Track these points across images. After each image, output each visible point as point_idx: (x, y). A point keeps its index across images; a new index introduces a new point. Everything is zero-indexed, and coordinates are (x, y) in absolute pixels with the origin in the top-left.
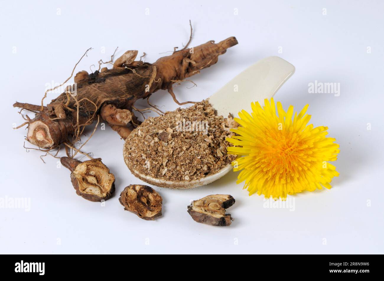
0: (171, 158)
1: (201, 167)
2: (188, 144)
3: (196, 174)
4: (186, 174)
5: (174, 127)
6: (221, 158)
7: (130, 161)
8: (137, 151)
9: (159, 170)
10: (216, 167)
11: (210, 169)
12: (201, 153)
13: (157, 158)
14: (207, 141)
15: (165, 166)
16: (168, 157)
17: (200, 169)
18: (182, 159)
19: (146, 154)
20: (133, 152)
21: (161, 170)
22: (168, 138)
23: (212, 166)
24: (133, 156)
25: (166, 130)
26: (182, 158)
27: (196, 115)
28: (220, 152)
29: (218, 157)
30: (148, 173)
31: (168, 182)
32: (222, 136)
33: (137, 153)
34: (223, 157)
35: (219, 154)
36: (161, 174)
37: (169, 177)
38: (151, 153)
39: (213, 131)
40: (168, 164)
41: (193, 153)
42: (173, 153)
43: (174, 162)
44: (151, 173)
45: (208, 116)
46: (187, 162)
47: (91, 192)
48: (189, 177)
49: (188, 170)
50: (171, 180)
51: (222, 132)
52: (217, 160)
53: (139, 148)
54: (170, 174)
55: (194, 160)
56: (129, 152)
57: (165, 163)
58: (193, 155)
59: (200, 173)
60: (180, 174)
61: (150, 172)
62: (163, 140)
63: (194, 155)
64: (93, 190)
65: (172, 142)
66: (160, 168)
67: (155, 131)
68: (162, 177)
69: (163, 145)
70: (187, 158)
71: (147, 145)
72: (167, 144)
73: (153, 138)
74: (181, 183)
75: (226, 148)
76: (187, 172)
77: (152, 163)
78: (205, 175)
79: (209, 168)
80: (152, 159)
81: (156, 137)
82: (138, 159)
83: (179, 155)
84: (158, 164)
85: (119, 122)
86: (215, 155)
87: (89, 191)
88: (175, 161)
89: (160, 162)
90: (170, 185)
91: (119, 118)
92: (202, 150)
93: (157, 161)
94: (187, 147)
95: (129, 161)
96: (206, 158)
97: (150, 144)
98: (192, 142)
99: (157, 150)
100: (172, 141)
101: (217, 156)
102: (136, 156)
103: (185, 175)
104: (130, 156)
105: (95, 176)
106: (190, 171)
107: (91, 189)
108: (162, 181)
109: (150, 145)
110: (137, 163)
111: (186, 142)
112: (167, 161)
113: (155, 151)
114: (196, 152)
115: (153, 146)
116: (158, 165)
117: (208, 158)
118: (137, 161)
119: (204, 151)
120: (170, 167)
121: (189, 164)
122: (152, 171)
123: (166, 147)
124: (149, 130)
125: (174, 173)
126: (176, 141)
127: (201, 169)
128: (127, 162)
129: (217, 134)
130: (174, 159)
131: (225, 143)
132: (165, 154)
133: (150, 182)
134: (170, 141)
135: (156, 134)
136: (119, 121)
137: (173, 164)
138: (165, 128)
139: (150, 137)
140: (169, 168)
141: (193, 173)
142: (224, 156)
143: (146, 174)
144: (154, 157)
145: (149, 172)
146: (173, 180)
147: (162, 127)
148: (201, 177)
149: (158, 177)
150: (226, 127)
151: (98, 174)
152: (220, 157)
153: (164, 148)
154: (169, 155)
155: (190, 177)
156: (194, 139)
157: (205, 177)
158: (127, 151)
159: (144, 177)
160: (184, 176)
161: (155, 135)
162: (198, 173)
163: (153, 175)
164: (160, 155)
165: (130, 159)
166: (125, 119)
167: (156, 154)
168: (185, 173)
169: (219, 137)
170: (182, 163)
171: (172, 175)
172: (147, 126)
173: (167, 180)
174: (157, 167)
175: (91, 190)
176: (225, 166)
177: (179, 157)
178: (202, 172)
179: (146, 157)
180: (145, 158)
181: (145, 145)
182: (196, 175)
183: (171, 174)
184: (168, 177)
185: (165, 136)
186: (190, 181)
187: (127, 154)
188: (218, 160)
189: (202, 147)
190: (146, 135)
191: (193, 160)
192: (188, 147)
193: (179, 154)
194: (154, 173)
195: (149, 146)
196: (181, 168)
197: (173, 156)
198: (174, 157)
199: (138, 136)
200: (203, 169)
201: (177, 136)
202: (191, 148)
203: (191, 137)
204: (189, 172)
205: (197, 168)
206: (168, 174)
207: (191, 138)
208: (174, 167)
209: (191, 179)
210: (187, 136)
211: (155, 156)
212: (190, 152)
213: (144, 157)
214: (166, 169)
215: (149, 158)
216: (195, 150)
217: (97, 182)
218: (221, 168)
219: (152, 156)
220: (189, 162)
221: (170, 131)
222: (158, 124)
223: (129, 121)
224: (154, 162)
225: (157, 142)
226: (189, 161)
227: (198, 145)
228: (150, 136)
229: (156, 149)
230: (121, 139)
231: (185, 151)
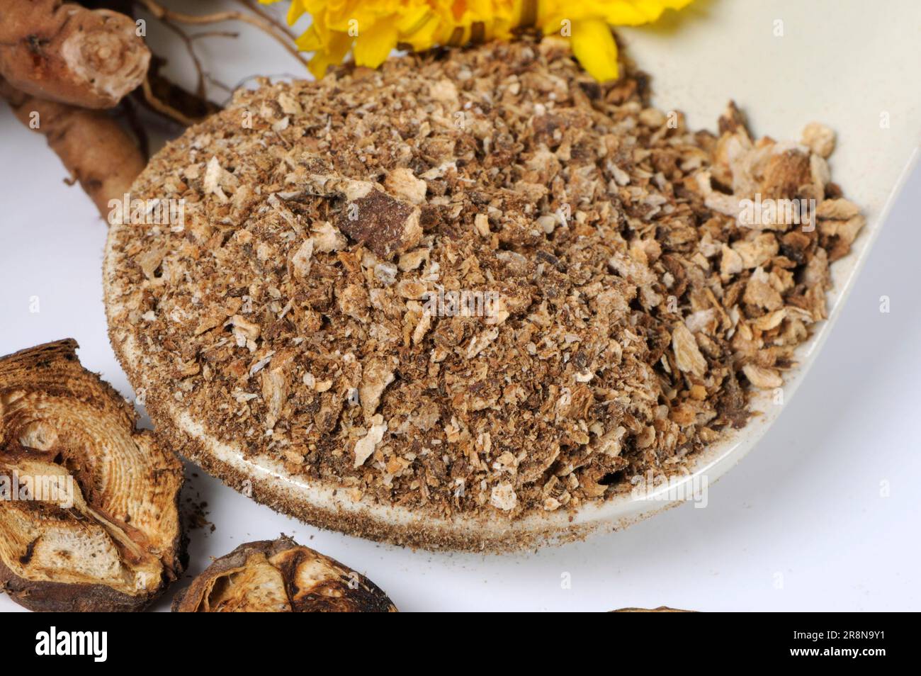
0: (413, 366)
1: (591, 434)
2: (521, 284)
3: (554, 473)
4: (497, 475)
5: (431, 166)
6: (696, 382)
7: (152, 348)
8: (198, 295)
9: (338, 429)
10: (671, 439)
11: (633, 449)
12: (598, 347)
13: (329, 357)
14: (624, 271)
15: (373, 410)
16: (397, 353)
17: (583, 447)
18: (483, 377)
19: (258, 319)
20: (171, 295)
21: (344, 432)
22: (398, 236)
23: (652, 430)
24: (175, 323)
25: (382, 179)
26: (483, 372)
27: (542, 94)
28: (694, 347)
29: (677, 376)
30: (267, 441)
31: (386, 513)
32: (707, 247)
33: (200, 305)
34: (707, 375)
35: (687, 359)
36: (349, 456)
37: (395, 479)
38: (292, 318)
39: (648, 207)
40: (392, 400)
41: (550, 344)
42: (430, 332)
43: (429, 392)
44: (285, 442)
45: (601, 103)
46: (510, 398)
47: (66, 564)
48: (514, 496)
49: (515, 452)
50: (404, 498)
51: (700, 218)
52: (674, 394)
53: (210, 273)
54: (402, 465)
55: (552, 389)
56: (148, 292)
57: (378, 394)
58: (550, 361)
59: (579, 471)
60: (463, 468)
61: (278, 436)
62: (366, 245)
63: (558, 358)
64: (76, 554)
65: (423, 262)
66: (340, 418)
67: (324, 181)
68: (349, 472)
69: (369, 274)
70: (510, 373)
71: (271, 264)
72: (392, 270)
73: (310, 223)
74: (463, 524)
75: (721, 323)
76: (507, 461)
77: (296, 381)
78: (605, 487)
79: (631, 445)
80: (298, 358)
81: (324, 218)
82: (206, 342)
83: (464, 348)
84: (332, 390)
85: (71, 87)
86: (664, 360)
87: (60, 563)
88: (434, 386)
89: (344, 379)
90: (391, 528)
91: (79, 63)
92: (605, 329)
93: (324, 371)
94: (515, 302)
95: (146, 352)
96: (620, 383)
97: (285, 261)
98: (544, 274)
99: (329, 305)
100: (424, 254)
101: (673, 369)
102: (194, 323)
103: (491, 477)
104: (150, 316)
105: (59, 459)
106: (523, 456)
107: (66, 546)
108: (350, 500)
109: (284, 268)
110: (201, 372)
111: (510, 274)
112: (391, 378)
113: (315, 308)
114: (571, 338)
115: (306, 277)
116: (336, 401)
117: (635, 383)
118: (199, 358)
119: (613, 336)
120: (403, 418)
121: (519, 414)
122: (288, 434)
123: (390, 292)
124: (273, 166)
125: (426, 457)
126: (452, 257)
127: (589, 451)
128: (131, 350)
129: (675, 229)
130: (434, 371)
131: (721, 292)
132: (382, 334)
133: (274, 496)
134: (408, 251)
135: (325, 198)
136: (76, 79)
137: (426, 400)
138: (377, 166)
139: (287, 215)
140: (394, 423)
141: (543, 469)
142: (714, 372)
143: (253, 449)
144: (311, 348)
145: (269, 432)
146: (414, 505)
147: (363, 159)
148: (585, 498)
149: (327, 472)
150: (720, 187)
151: (75, 441)
152: (687, 378)
153: (375, 294)
154: (407, 343)
155: (522, 493)
156: (550, 253)
157: (607, 496)
158: (131, 282)
159: (233, 463)
160: (484, 485)
161: (320, 208)
162: (569, 469)
163: (295, 457)
164: (348, 333)
165: (156, 340)
166: (110, 73)
167: (322, 328)
168: (496, 466)
169: (690, 247)
170: (479, 404)
171: (411, 471)
172: (255, 139)
173: (377, 500)
174: (325, 410)
175: (65, 554)
176: (716, 435)
177: (466, 363)
178: (588, 467)
179: (259, 341)
180: (252, 346)
181: (258, 263)
182: (554, 480)
183: (406, 465)
184: (387, 482)
185: (381, 223)
186: (517, 518)
187: (134, 303)
188: (679, 394)
189: (602, 313)
190: (257, 198)
191: (545, 388)
192: (518, 303)
193: (464, 342)
194: (300, 445)
195: (280, 272)
196: (474, 435)
197: (426, 351)
198: (433, 359)
199: (201, 195)
200: (602, 450)
201: (449, 222)
202: (537, 311)
203: (533, 238)
204: (516, 463)
205: (568, 442)
206: (387, 460)
207: (530, 247)
208: (428, 419)
209: (528, 505)
210: (514, 232)
211: (318, 339)
212: (535, 338)
213: (245, 334)
214: (377, 430)
215: (279, 351)
216: (561, 328)
217: (85, 498)
218: (694, 447)
219: (297, 340)
220: (524, 398)
221: (410, 187)
222: (326, 133)
223: (132, 83)
224: (309, 379)
225: (333, 254)
226: (521, 391)
227: (576, 293)
228: (286, 203)
229: (323, 298)
230: (67, 182)
231: (501, 331)
